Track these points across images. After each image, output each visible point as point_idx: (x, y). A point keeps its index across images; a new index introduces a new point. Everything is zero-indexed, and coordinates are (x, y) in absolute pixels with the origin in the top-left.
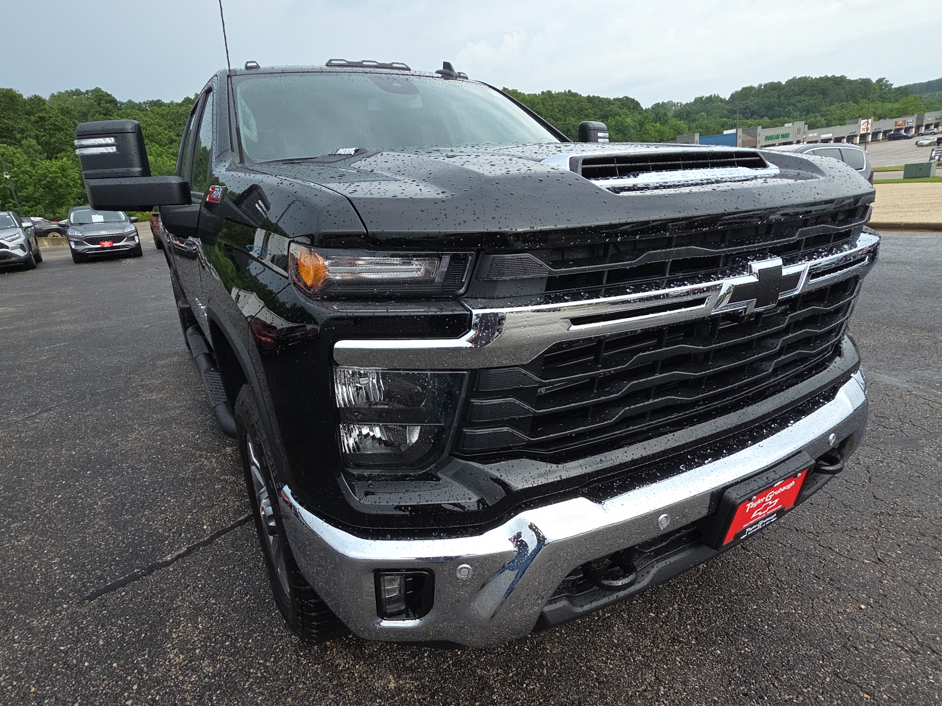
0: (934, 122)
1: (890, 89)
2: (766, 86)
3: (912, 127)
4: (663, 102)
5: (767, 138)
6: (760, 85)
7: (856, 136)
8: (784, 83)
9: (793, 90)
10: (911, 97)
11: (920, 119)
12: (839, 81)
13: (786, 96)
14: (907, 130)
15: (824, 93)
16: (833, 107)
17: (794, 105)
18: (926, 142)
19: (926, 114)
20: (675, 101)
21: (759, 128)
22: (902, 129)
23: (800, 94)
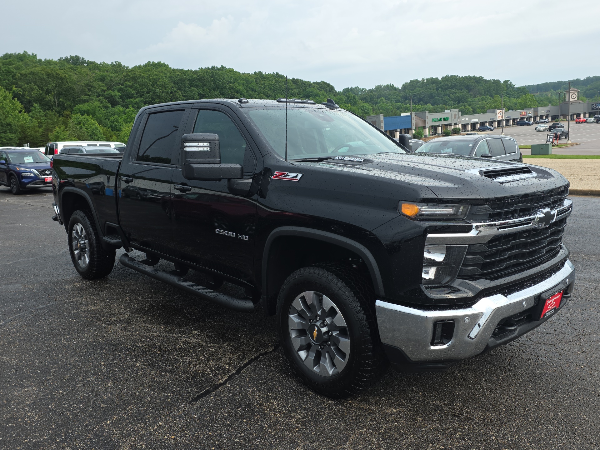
0: (545, 114)
1: (513, 88)
2: (427, 80)
3: (531, 117)
4: (351, 88)
5: (433, 120)
6: (423, 80)
7: (495, 121)
8: (440, 79)
9: (447, 85)
10: (528, 95)
11: (536, 111)
12: (479, 80)
13: (442, 89)
14: (528, 119)
15: (469, 88)
16: (476, 99)
17: (449, 96)
18: (542, 129)
19: (539, 108)
20: (361, 87)
21: (427, 112)
22: (525, 118)
23: (452, 88)
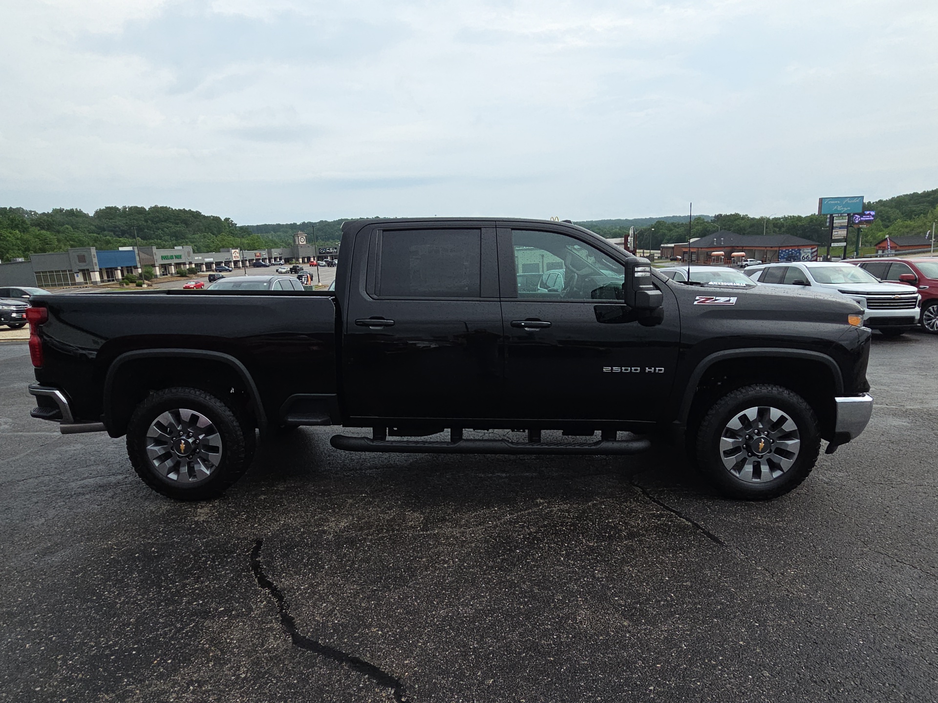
0: (279, 256)
1: (236, 227)
2: (130, 208)
3: (266, 259)
5: (163, 258)
6: (125, 208)
7: (231, 262)
8: (147, 209)
9: (158, 217)
10: (255, 235)
11: (270, 253)
12: (197, 215)
13: (152, 221)
14: (264, 260)
15: (186, 222)
16: (198, 236)
18: (283, 271)
19: (270, 250)
21: (154, 248)
22: (260, 259)
23: (165, 221)
